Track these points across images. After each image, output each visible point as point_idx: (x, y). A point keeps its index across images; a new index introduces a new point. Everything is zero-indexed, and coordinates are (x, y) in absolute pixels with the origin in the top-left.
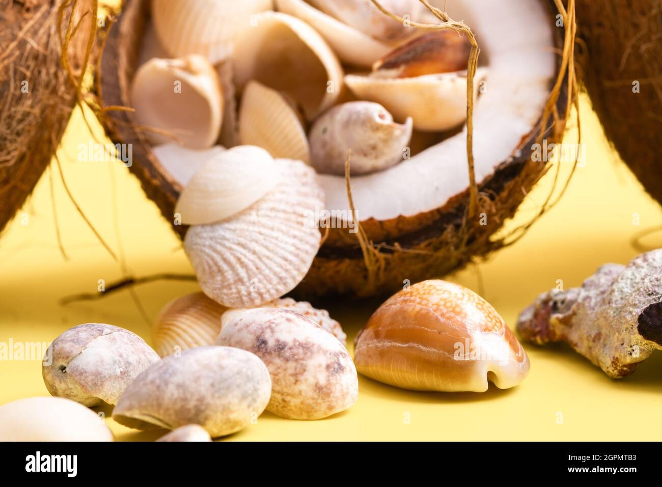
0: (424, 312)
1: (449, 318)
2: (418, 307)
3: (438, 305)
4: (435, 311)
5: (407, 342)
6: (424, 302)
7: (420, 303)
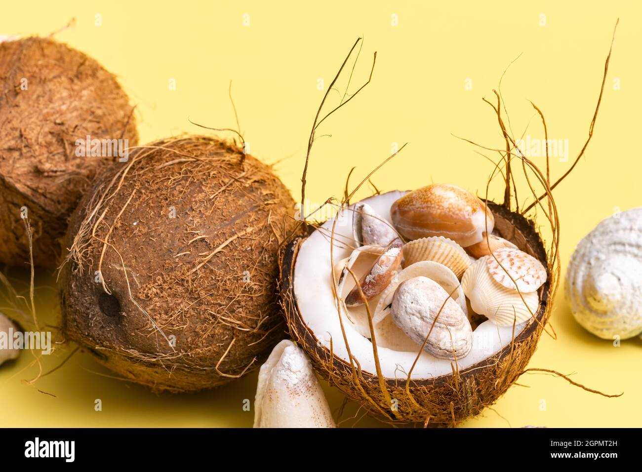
0: (443, 213)
2: (439, 211)
3: (448, 208)
4: (449, 212)
5: (439, 231)
7: (439, 209)
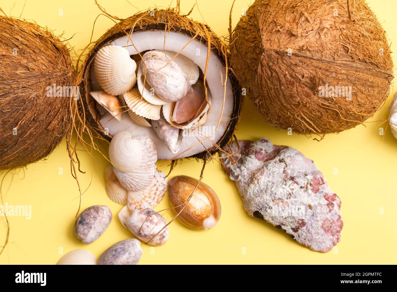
1: (196, 218)
6: (188, 211)
7: (187, 210)
